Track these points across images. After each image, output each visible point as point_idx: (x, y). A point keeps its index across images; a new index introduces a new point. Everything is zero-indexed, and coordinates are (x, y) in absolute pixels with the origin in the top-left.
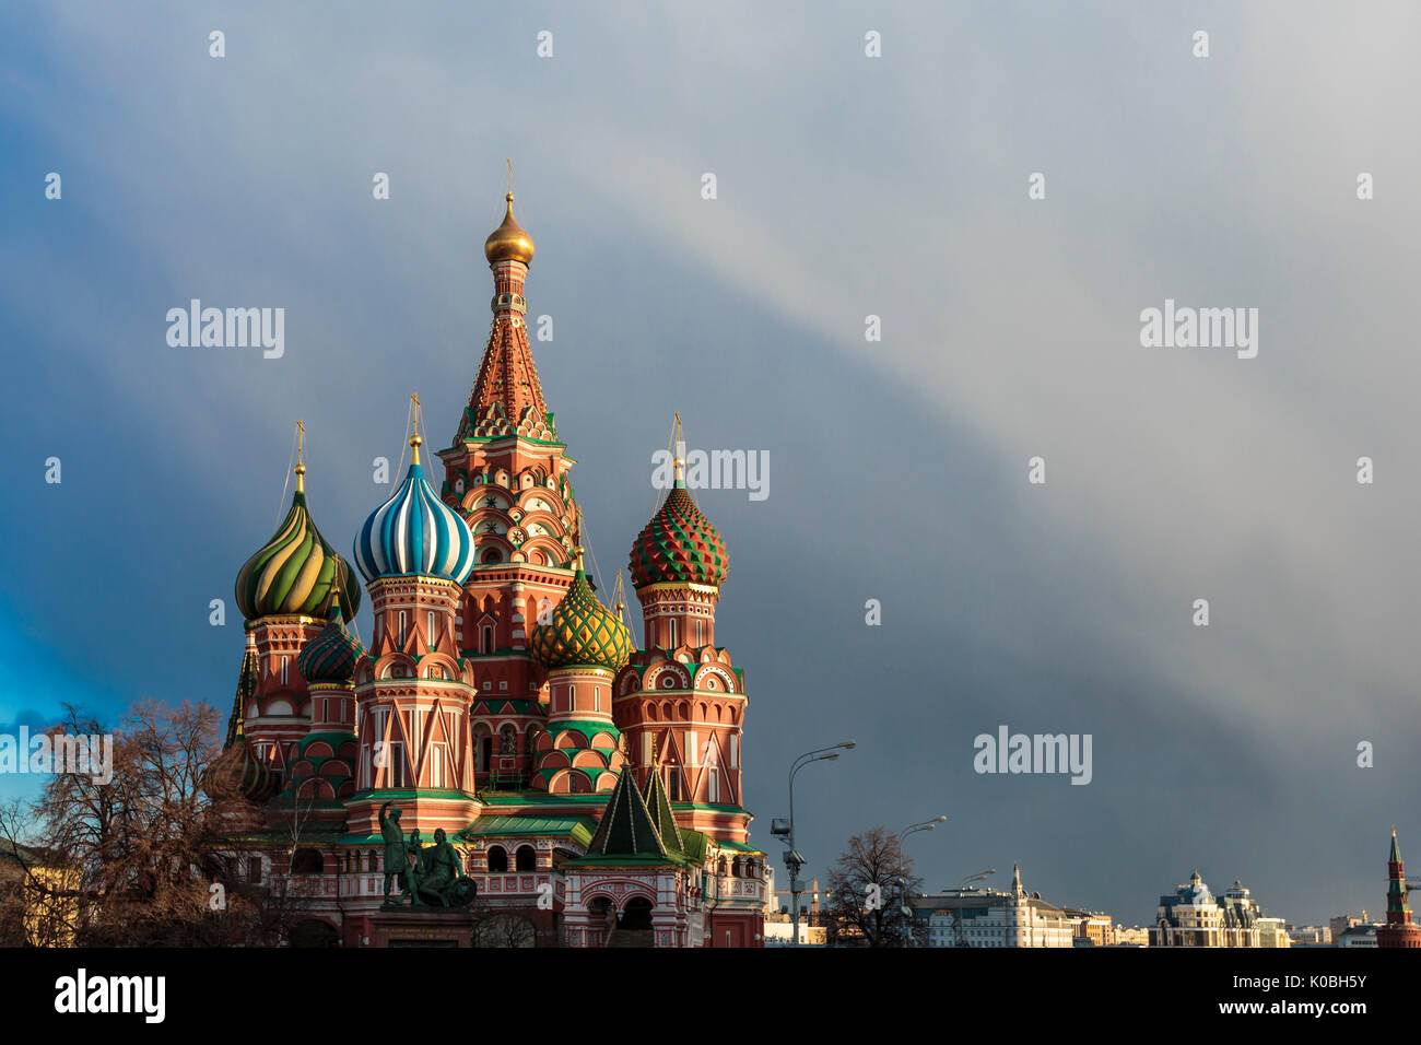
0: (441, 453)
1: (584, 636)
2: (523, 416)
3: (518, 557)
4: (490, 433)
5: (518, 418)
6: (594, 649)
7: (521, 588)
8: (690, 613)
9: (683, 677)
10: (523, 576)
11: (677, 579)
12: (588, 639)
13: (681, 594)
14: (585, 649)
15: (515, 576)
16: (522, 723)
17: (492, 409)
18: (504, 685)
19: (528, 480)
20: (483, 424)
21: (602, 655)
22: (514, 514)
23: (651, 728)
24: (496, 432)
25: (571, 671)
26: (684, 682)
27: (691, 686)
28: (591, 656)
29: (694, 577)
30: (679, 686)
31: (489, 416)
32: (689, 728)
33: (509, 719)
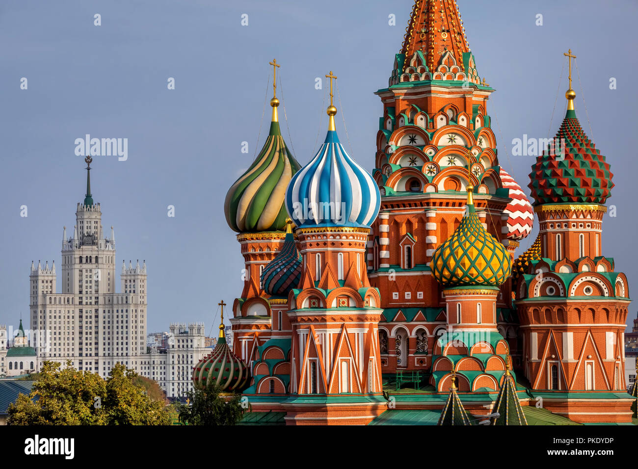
0: (380, 92)
1: (464, 265)
2: (440, 63)
3: (430, 189)
4: (412, 79)
5: (436, 64)
6: (472, 275)
7: (432, 214)
8: (573, 229)
9: (560, 287)
10: (434, 204)
11: (560, 201)
12: (467, 267)
13: (565, 213)
14: (465, 275)
15: (428, 204)
16: (431, 328)
17: (415, 58)
18: (420, 295)
19: (442, 119)
20: (407, 71)
21: (481, 279)
22: (429, 151)
23: (536, 329)
24: (417, 77)
25: (458, 291)
26: (562, 291)
27: (566, 295)
28: (471, 280)
29: (574, 199)
30: (558, 295)
31: (412, 64)
32: (566, 329)
33: (420, 325)
